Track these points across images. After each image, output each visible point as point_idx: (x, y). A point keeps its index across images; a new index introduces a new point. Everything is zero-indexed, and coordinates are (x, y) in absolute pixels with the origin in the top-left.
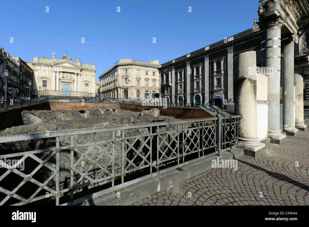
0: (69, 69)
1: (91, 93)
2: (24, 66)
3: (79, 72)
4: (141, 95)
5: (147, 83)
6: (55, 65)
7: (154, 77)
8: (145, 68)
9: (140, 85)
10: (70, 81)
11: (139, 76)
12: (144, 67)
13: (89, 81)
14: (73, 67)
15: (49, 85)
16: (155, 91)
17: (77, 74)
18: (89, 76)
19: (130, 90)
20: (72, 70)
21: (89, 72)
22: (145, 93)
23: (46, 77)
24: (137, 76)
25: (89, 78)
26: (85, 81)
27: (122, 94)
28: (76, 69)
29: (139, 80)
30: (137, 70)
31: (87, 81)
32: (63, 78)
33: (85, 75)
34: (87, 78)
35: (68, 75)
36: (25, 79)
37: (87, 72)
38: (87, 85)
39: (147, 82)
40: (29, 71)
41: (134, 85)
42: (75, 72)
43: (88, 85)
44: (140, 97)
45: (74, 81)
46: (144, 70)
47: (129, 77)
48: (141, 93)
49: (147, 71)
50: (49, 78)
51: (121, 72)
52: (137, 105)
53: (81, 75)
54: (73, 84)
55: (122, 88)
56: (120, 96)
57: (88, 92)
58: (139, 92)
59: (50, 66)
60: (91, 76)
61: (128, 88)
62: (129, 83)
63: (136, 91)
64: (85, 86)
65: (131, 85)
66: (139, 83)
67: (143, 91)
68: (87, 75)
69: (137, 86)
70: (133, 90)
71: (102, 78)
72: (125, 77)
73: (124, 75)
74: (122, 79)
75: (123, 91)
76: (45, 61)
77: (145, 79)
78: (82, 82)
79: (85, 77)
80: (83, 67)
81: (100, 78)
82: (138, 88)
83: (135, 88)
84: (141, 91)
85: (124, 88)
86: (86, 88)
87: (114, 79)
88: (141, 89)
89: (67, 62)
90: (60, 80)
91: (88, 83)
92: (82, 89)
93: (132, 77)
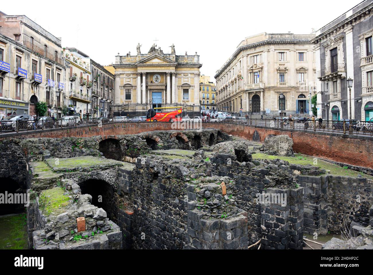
0: (159, 68)
1: (191, 106)
2: (99, 70)
3: (172, 70)
4: (288, 103)
5: (303, 78)
6: (139, 63)
8: (297, 47)
9: (285, 84)
10: (160, 87)
11: (284, 65)
12: (295, 44)
13: (190, 84)
14: (165, 63)
15: (133, 96)
17: (171, 75)
18: (189, 75)
19: (264, 95)
20: (163, 68)
21: (189, 69)
22: (299, 101)
23: (130, 84)
24: (280, 65)
25: (189, 78)
26: (183, 85)
27: (250, 105)
28: (170, 66)
29: (282, 73)
30: (279, 53)
31: (186, 84)
32: (151, 84)
33: (182, 75)
34: (187, 80)
35: (158, 78)
36: (100, 89)
37: (185, 69)
38: (186, 91)
39: (303, 76)
40: (108, 77)
41: (272, 85)
42: (167, 71)
43: (188, 92)
44: (286, 109)
45: (166, 86)
46: (295, 51)
47: (263, 69)
48: (288, 100)
49: (301, 54)
50: (134, 85)
51: (247, 62)
52: (256, 127)
53: (176, 75)
54: (164, 91)
55: (249, 93)
56: (246, 108)
57: (187, 103)
58: (285, 99)
59: (135, 67)
60: (193, 76)
61: (260, 92)
62: (262, 82)
63: (277, 98)
64: (184, 94)
65: (267, 86)
66: (283, 79)
67: (293, 97)
68: (186, 75)
69: (279, 86)
70: (270, 95)
71: (220, 77)
72: (254, 71)
73: (252, 67)
74: (249, 74)
75: (251, 100)
76: (129, 60)
77: (297, 70)
78: (179, 86)
79: (182, 78)
80: (181, 61)
81: (216, 77)
82: (281, 91)
83: (276, 91)
84: (288, 96)
85: (253, 92)
86: (184, 97)
87: (236, 76)
88: (288, 93)
89: (156, 57)
90: (147, 87)
91: (188, 87)
92: (179, 98)
93: (268, 70)
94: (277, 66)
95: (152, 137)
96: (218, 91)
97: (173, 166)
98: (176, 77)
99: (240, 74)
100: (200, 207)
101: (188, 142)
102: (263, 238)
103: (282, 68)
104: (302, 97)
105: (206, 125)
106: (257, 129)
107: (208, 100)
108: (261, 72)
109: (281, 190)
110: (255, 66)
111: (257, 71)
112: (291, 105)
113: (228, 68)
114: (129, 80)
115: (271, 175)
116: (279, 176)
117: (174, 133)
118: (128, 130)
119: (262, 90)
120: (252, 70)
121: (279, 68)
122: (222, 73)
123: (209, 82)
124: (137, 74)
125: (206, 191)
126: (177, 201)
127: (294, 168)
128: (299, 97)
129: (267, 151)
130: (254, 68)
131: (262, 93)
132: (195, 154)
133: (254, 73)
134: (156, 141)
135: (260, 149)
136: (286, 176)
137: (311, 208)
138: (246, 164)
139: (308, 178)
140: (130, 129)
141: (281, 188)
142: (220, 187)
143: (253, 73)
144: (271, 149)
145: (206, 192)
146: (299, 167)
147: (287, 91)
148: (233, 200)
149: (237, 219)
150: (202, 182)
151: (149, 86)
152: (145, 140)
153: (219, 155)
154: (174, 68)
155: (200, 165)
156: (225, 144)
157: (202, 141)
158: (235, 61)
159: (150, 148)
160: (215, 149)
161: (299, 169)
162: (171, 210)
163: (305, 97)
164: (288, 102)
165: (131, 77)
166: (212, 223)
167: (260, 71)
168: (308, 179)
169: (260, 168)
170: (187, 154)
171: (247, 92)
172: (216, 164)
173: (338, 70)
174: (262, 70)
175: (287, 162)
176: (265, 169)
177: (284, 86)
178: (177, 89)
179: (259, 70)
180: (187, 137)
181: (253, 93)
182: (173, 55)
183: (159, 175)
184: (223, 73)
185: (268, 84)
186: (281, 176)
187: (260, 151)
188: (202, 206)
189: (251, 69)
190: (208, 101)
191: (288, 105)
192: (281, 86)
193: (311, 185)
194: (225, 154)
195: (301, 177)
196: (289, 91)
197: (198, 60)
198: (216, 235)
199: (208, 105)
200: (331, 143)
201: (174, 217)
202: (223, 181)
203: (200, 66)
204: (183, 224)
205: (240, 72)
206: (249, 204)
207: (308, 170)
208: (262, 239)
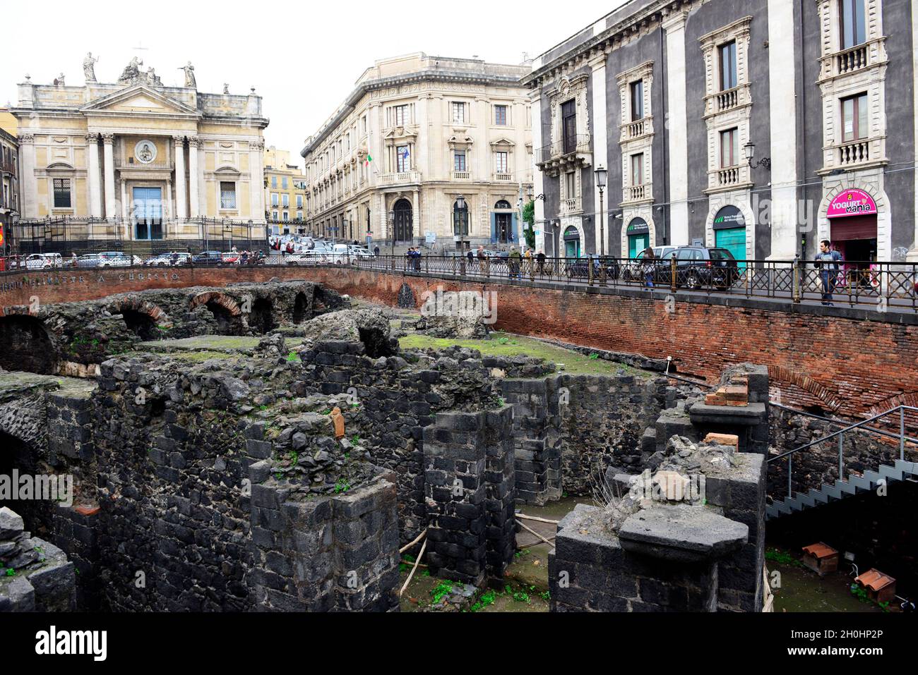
0: (151, 124)
1: (242, 225)
3: (189, 130)
4: (473, 220)
5: (504, 163)
6: (93, 107)
8: (492, 92)
9: (467, 176)
10: (157, 174)
11: (464, 131)
12: (487, 84)
13: (238, 169)
15: (78, 198)
17: (186, 143)
18: (236, 146)
19: (420, 201)
20: (163, 125)
21: (234, 129)
22: (497, 215)
23: (65, 165)
24: (455, 131)
25: (237, 155)
26: (219, 170)
27: (389, 223)
28: (181, 119)
29: (460, 150)
30: (454, 102)
31: (228, 168)
32: (130, 166)
33: (217, 144)
34: (229, 157)
35: (148, 151)
37: (225, 130)
38: (228, 187)
39: (504, 159)
41: (439, 178)
42: (174, 134)
43: (234, 189)
44: (470, 234)
45: (173, 173)
46: (489, 101)
47: (418, 138)
48: (473, 213)
49: (501, 108)
50: (78, 168)
51: (381, 119)
52: (404, 275)
53: (200, 143)
54: (169, 186)
55: (387, 195)
56: (380, 229)
57: (231, 217)
58: (467, 211)
59: (81, 116)
60: (245, 148)
61: (412, 193)
62: (415, 169)
63: (449, 207)
64: (222, 195)
65: (427, 178)
66: (462, 164)
67: (484, 205)
68: (226, 145)
69: (453, 179)
70: (434, 201)
71: (315, 154)
72: (398, 143)
73: (392, 133)
74: (386, 150)
75: (391, 210)
76: (61, 98)
77: (492, 145)
78: (209, 174)
79: (217, 154)
80: (211, 108)
81: (306, 154)
82: (458, 191)
83: (447, 191)
84: (473, 204)
85: (396, 193)
86: (224, 202)
87: (355, 154)
88: (473, 196)
89: (141, 93)
90: (117, 173)
91: (232, 177)
92: (209, 205)
93: (429, 141)
94: (448, 135)
95: (140, 306)
96: (310, 189)
97: (205, 379)
98: (199, 149)
99: (363, 148)
100: (282, 472)
101: (240, 316)
102: (431, 526)
103: (460, 138)
104: (504, 207)
105: (284, 273)
106: (407, 279)
107: (285, 211)
108: (412, 146)
109: (468, 414)
110: (400, 131)
111: (404, 142)
112: (481, 225)
113: (336, 133)
114: (63, 153)
115: (445, 383)
116: (461, 384)
117: (200, 294)
118: (68, 291)
119: (416, 189)
120: (393, 139)
121: (454, 139)
122: (319, 145)
123: (288, 166)
124: (87, 138)
125: (294, 432)
126: (220, 465)
127: (491, 363)
128: (496, 207)
129: (432, 330)
130: (396, 136)
131: (416, 196)
132: (261, 345)
133: (397, 147)
134: (153, 318)
135: (415, 325)
136: (477, 382)
137: (530, 447)
138: (388, 362)
139: (520, 383)
140: (72, 287)
141: (467, 411)
142: (330, 421)
143: (395, 148)
144: (440, 324)
145: (295, 436)
146: (501, 361)
147: (471, 192)
148: (362, 449)
149: (373, 490)
150: (285, 412)
151: (124, 170)
152: (121, 316)
153: (322, 344)
154: (194, 126)
155: (276, 370)
156: (335, 318)
157: (275, 313)
158: (351, 115)
159: (135, 337)
160: (311, 329)
161: (502, 365)
162: (206, 489)
163: (509, 207)
164: (473, 216)
165: (69, 144)
166: (314, 508)
167: (410, 144)
168: (521, 387)
169: (419, 368)
170: (239, 346)
171: (382, 192)
172: (314, 367)
173: (577, 148)
174: (415, 140)
175: (477, 351)
176: (431, 371)
177: (464, 180)
178: (203, 182)
179: (411, 140)
180: (235, 303)
181: (395, 196)
182: (190, 92)
183: (168, 403)
184: (323, 145)
185: (430, 174)
186: (465, 384)
187: (417, 329)
188: (287, 470)
189: (391, 137)
190: (285, 214)
191: (473, 224)
192: (459, 180)
193: (527, 399)
194: (337, 341)
195: (508, 383)
196: (476, 192)
197: (259, 109)
198: (323, 535)
199: (286, 223)
200: (564, 307)
201: (214, 507)
202: (335, 404)
203: (264, 125)
204: (238, 520)
205: (364, 144)
206: (397, 453)
207: (520, 367)
208: (428, 529)
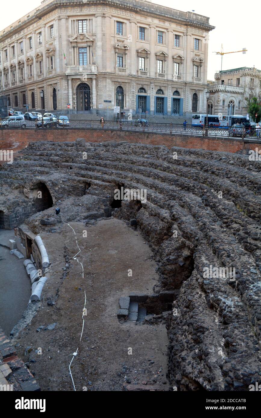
4: (127, 99)
5: (143, 64)
7: (161, 48)
8: (139, 18)
9: (124, 70)
11: (123, 41)
16: (162, 88)
19: (97, 85)
22: (139, 97)
24: (118, 41)
27: (73, 99)
29: (121, 53)
30: (117, 22)
41: (108, 71)
44: (125, 108)
46: (136, 23)
47: (94, 43)
48: (127, 95)
49: (142, 29)
51: (67, 28)
55: (72, 80)
56: (67, 103)
58: (123, 93)
61: (92, 79)
62: (94, 64)
63: (114, 90)
65: (101, 70)
66: (121, 63)
67: (133, 90)
69: (117, 72)
70: (106, 86)
72: (80, 45)
73: (76, 38)
74: (72, 49)
75: (75, 92)
77: (138, 52)
82: (119, 80)
83: (113, 80)
84: (127, 89)
85: (79, 79)
87: (38, 51)
88: (127, 84)
93: (103, 45)
94: (115, 43)
103: (121, 45)
104: (142, 92)
108: (91, 48)
110: (81, 37)
111: (84, 45)
112: (131, 102)
119: (95, 77)
120: (76, 42)
121: (118, 46)
128: (139, 91)
130: (79, 40)
131: (94, 82)
133: (79, 48)
143: (78, 48)
147: (126, 81)
163: (145, 92)
164: (127, 97)
167: (89, 46)
174: (93, 44)
177: (123, 73)
179: (89, 44)
181: (78, 81)
185: (103, 68)
189: (75, 41)
191: (127, 102)
192: (120, 73)
196: (129, 81)
205: (52, 44)
